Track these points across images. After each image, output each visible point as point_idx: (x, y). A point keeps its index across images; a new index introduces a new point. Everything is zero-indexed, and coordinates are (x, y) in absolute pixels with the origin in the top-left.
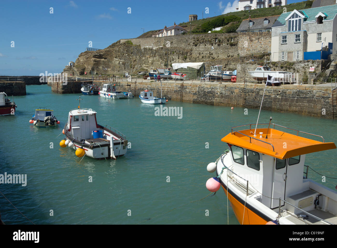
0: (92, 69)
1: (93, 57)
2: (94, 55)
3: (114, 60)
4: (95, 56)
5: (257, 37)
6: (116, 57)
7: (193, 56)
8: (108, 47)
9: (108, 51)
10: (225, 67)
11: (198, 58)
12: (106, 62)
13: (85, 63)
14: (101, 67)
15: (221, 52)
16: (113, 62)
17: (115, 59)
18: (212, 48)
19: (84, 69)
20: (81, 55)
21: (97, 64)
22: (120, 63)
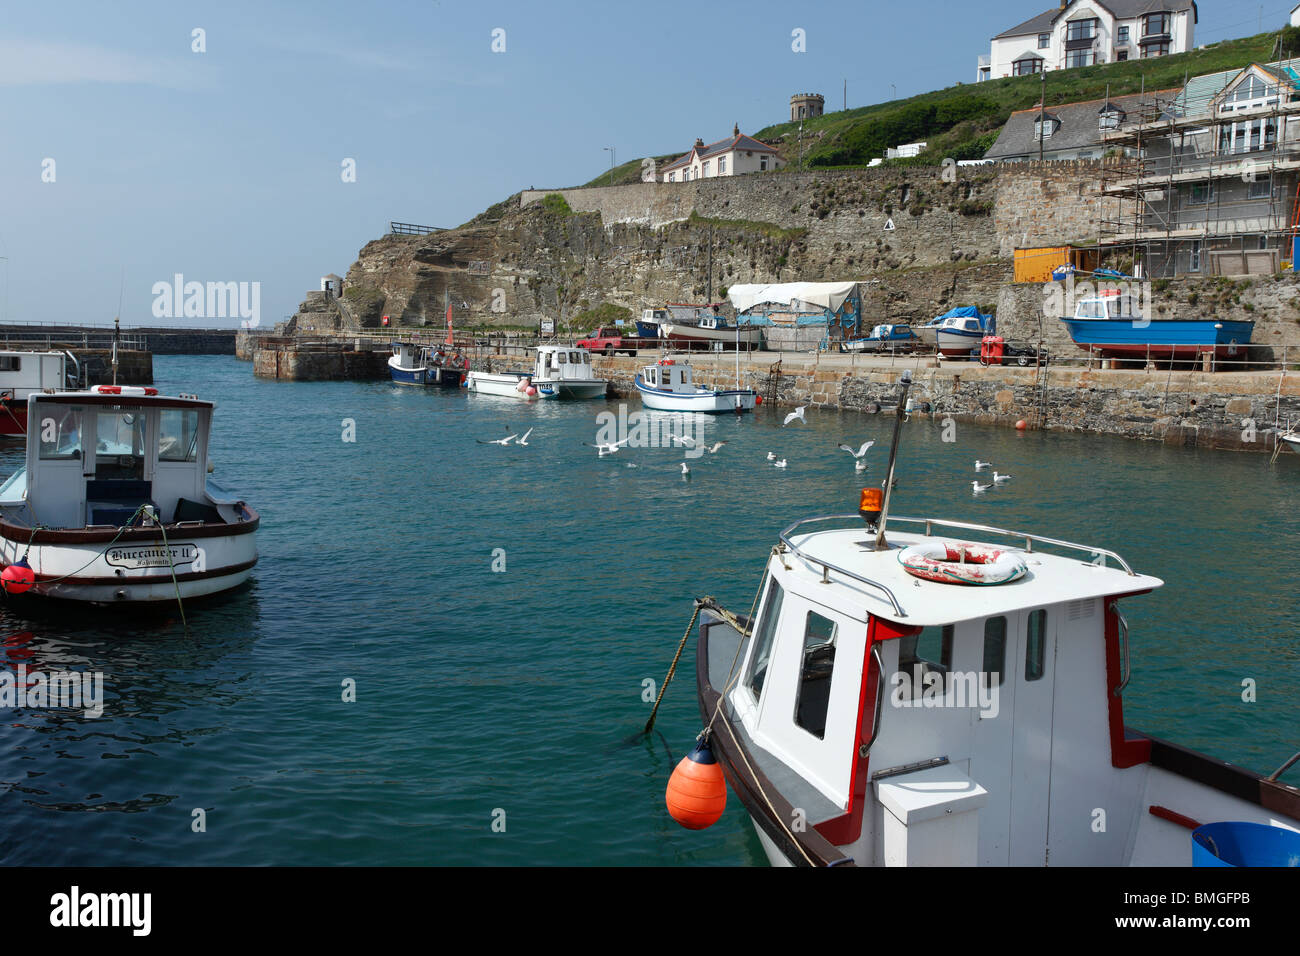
0: (410, 304)
1: (416, 258)
2: (420, 251)
3: (497, 271)
4: (423, 256)
5: (1074, 179)
6: (503, 261)
7: (812, 257)
8: (474, 221)
9: (474, 236)
10: (943, 302)
11: (831, 263)
12: (465, 280)
13: (383, 282)
14: (445, 299)
15: (925, 240)
16: (493, 277)
17: (500, 266)
18: (888, 227)
19: (379, 306)
20: (369, 250)
21: (430, 285)
22: (522, 281)
